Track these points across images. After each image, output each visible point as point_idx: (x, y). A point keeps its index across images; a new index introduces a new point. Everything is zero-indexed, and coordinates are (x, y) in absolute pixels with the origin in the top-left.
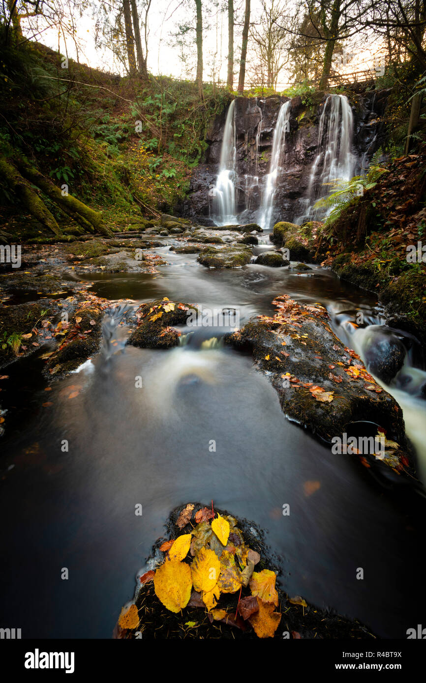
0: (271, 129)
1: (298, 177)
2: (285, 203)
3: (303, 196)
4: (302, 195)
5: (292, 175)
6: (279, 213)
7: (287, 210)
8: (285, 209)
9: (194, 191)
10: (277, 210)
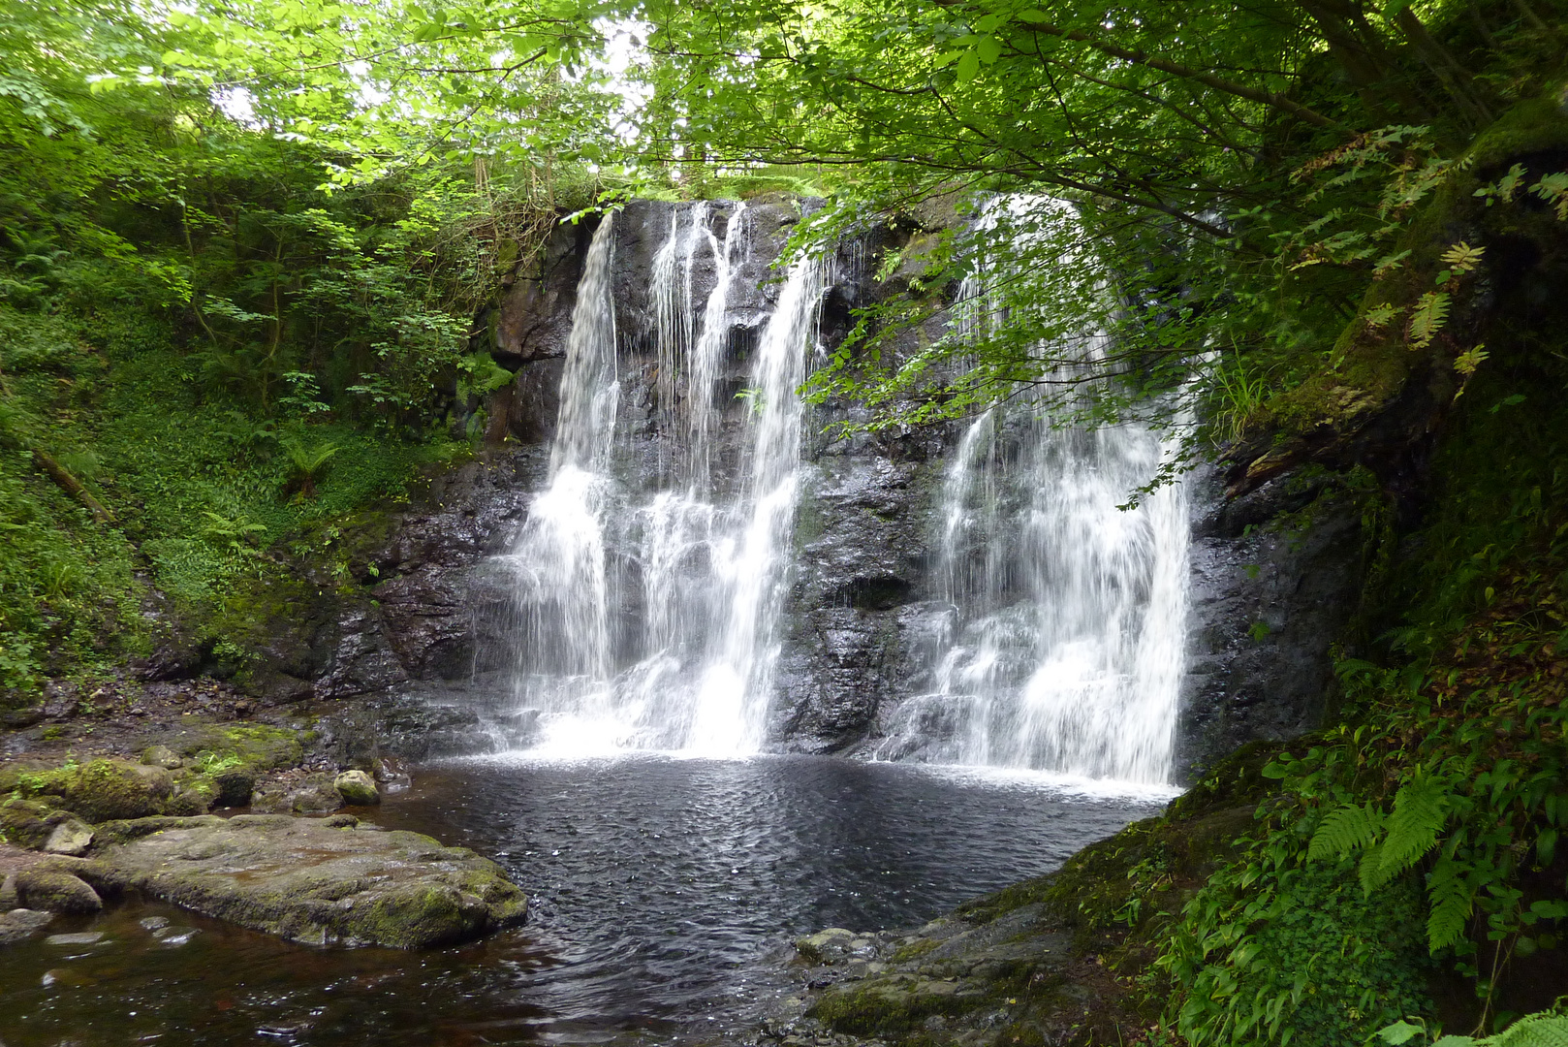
0: (761, 316)
1: (887, 515)
2: (838, 627)
3: (915, 599)
4: (915, 592)
5: (865, 503)
6: (809, 679)
7: (848, 664)
8: (834, 656)
9: (405, 566)
10: (798, 660)
